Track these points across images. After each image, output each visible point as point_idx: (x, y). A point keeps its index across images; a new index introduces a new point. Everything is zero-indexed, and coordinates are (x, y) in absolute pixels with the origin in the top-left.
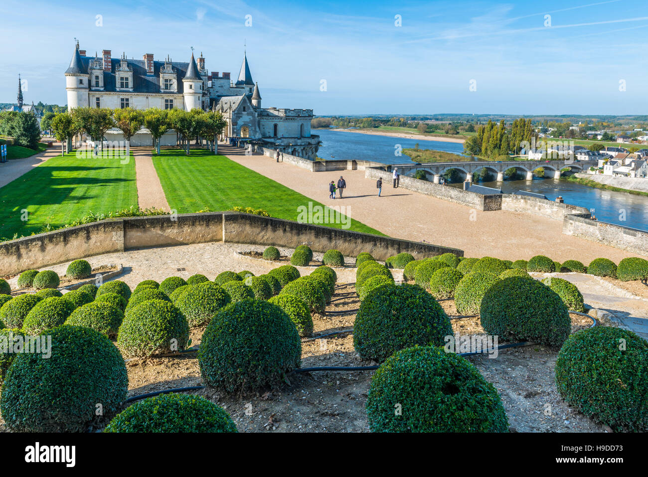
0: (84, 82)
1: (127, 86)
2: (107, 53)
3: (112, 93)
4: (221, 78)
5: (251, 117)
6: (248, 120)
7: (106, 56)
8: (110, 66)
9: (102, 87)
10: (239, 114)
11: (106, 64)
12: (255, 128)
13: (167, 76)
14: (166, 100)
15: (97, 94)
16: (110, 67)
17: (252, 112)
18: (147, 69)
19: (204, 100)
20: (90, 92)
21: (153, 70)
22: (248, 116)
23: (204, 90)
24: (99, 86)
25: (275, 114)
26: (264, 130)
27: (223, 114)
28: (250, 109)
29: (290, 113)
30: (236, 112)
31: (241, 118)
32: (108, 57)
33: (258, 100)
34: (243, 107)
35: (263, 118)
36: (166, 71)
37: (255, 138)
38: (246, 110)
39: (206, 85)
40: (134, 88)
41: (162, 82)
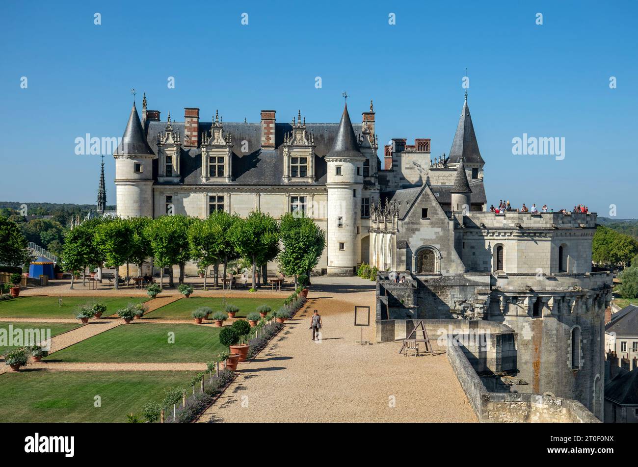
0: (143, 168)
1: (221, 174)
2: (192, 112)
3: (193, 187)
4: (410, 151)
5: (439, 230)
6: (434, 237)
8: (194, 136)
9: (177, 176)
10: (413, 223)
11: (190, 133)
12: (449, 254)
13: (297, 153)
14: (292, 198)
15: (168, 190)
16: (196, 139)
17: (442, 220)
18: (263, 139)
19: (368, 196)
20: (156, 187)
21: (272, 141)
22: (432, 227)
23: (368, 176)
24: (171, 176)
25: (497, 222)
26: (474, 256)
27: (388, 223)
28: (437, 214)
29: (532, 222)
30: (407, 220)
31: (416, 232)
32: (192, 120)
33: (462, 195)
34: (423, 209)
35: (472, 232)
36: (294, 142)
37: (447, 275)
38: (429, 216)
39: (372, 166)
40: (233, 176)
41: (287, 162)
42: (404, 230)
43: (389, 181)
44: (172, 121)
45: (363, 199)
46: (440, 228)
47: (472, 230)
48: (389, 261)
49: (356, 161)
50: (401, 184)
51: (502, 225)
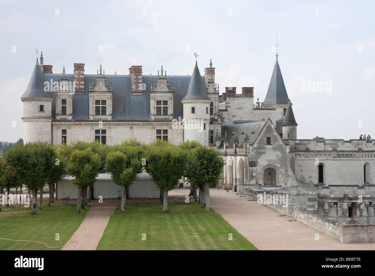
0: (45, 108)
1: (104, 113)
2: (79, 67)
3: (83, 123)
4: (240, 96)
5: (279, 153)
6: (275, 158)
7: (77, 72)
8: (82, 85)
9: (70, 115)
10: (260, 148)
11: (78, 82)
12: (286, 171)
13: (160, 97)
14: (157, 130)
15: (64, 125)
16: (83, 87)
17: (281, 145)
18: (134, 87)
19: (212, 129)
20: (54, 123)
21: (140, 88)
22: (274, 151)
23: (213, 114)
24: (65, 115)
25: (319, 147)
26: (302, 173)
27: (237, 149)
28: (277, 141)
29: (345, 146)
30: (255, 145)
31: (263, 155)
32: (80, 72)
33: (291, 127)
34: (267, 138)
35: (300, 155)
36: (158, 89)
37: (286, 186)
38: (272, 142)
39: (215, 107)
40: (113, 114)
41: (153, 104)
42: (254, 154)
45: (209, 131)
46: (280, 152)
47: (300, 153)
49: (206, 103)
50: (233, 120)
51: (323, 149)
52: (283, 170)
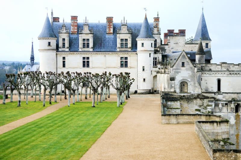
0: (51, 44)
1: (88, 46)
2: (74, 18)
3: (75, 53)
4: (176, 35)
5: (190, 72)
6: (187, 75)
7: (73, 21)
8: (76, 29)
9: (68, 48)
10: (177, 69)
11: (73, 28)
12: (194, 83)
13: (123, 37)
14: (121, 58)
15: (64, 54)
16: (76, 30)
17: (191, 67)
18: (107, 30)
19: (156, 57)
20: (58, 53)
21: (112, 31)
22: (187, 71)
23: (156, 47)
24: (65, 48)
26: (207, 85)
27: (166, 69)
28: (189, 65)
29: (235, 68)
30: (174, 67)
31: (179, 73)
32: (74, 22)
33: (201, 56)
34: (182, 62)
35: (205, 73)
36: (122, 32)
37: (193, 93)
38: (185, 66)
39: (158, 43)
40: (94, 48)
41: (119, 42)
42: (173, 72)
43: (166, 50)
44: (65, 22)
45: (154, 58)
47: (205, 72)
48: (166, 87)
49: (151, 40)
50: (172, 51)
51: (220, 70)
52: (192, 83)
